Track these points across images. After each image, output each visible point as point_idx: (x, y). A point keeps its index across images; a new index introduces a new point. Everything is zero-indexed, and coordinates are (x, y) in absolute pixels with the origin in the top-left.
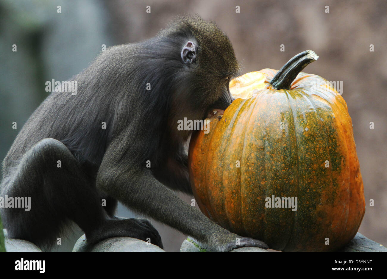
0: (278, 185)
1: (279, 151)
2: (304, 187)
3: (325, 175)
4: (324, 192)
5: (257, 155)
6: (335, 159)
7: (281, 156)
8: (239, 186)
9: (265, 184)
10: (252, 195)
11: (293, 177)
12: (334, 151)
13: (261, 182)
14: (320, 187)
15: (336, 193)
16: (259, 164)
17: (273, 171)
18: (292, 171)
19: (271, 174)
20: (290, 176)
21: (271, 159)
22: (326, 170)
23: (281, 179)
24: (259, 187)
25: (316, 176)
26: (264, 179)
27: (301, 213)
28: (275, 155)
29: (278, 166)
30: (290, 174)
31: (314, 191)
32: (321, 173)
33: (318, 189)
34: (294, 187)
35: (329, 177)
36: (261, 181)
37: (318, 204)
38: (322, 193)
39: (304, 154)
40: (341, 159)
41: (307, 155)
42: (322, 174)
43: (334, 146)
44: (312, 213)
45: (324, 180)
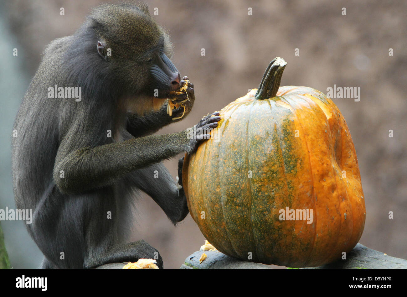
0: (230, 191)
1: (231, 156)
2: (256, 191)
3: (277, 177)
4: (277, 195)
5: (212, 162)
6: (290, 162)
7: (232, 161)
8: (201, 196)
9: (220, 191)
10: (211, 204)
11: (244, 181)
12: (288, 153)
13: (217, 190)
14: (272, 190)
15: (292, 196)
16: (214, 171)
17: (225, 176)
18: (242, 175)
19: (224, 180)
20: (240, 181)
21: (224, 165)
22: (278, 173)
23: (233, 184)
24: (215, 194)
25: (267, 179)
26: (219, 186)
27: (257, 218)
28: (227, 161)
29: (230, 171)
30: (241, 178)
31: (266, 194)
32: (272, 175)
33: (271, 192)
34: (245, 191)
35: (282, 179)
36: (216, 188)
37: (272, 207)
38: (275, 196)
39: (254, 158)
40: (296, 161)
41: (257, 158)
42: (274, 176)
43: (287, 148)
44: (267, 217)
45: (276, 183)
